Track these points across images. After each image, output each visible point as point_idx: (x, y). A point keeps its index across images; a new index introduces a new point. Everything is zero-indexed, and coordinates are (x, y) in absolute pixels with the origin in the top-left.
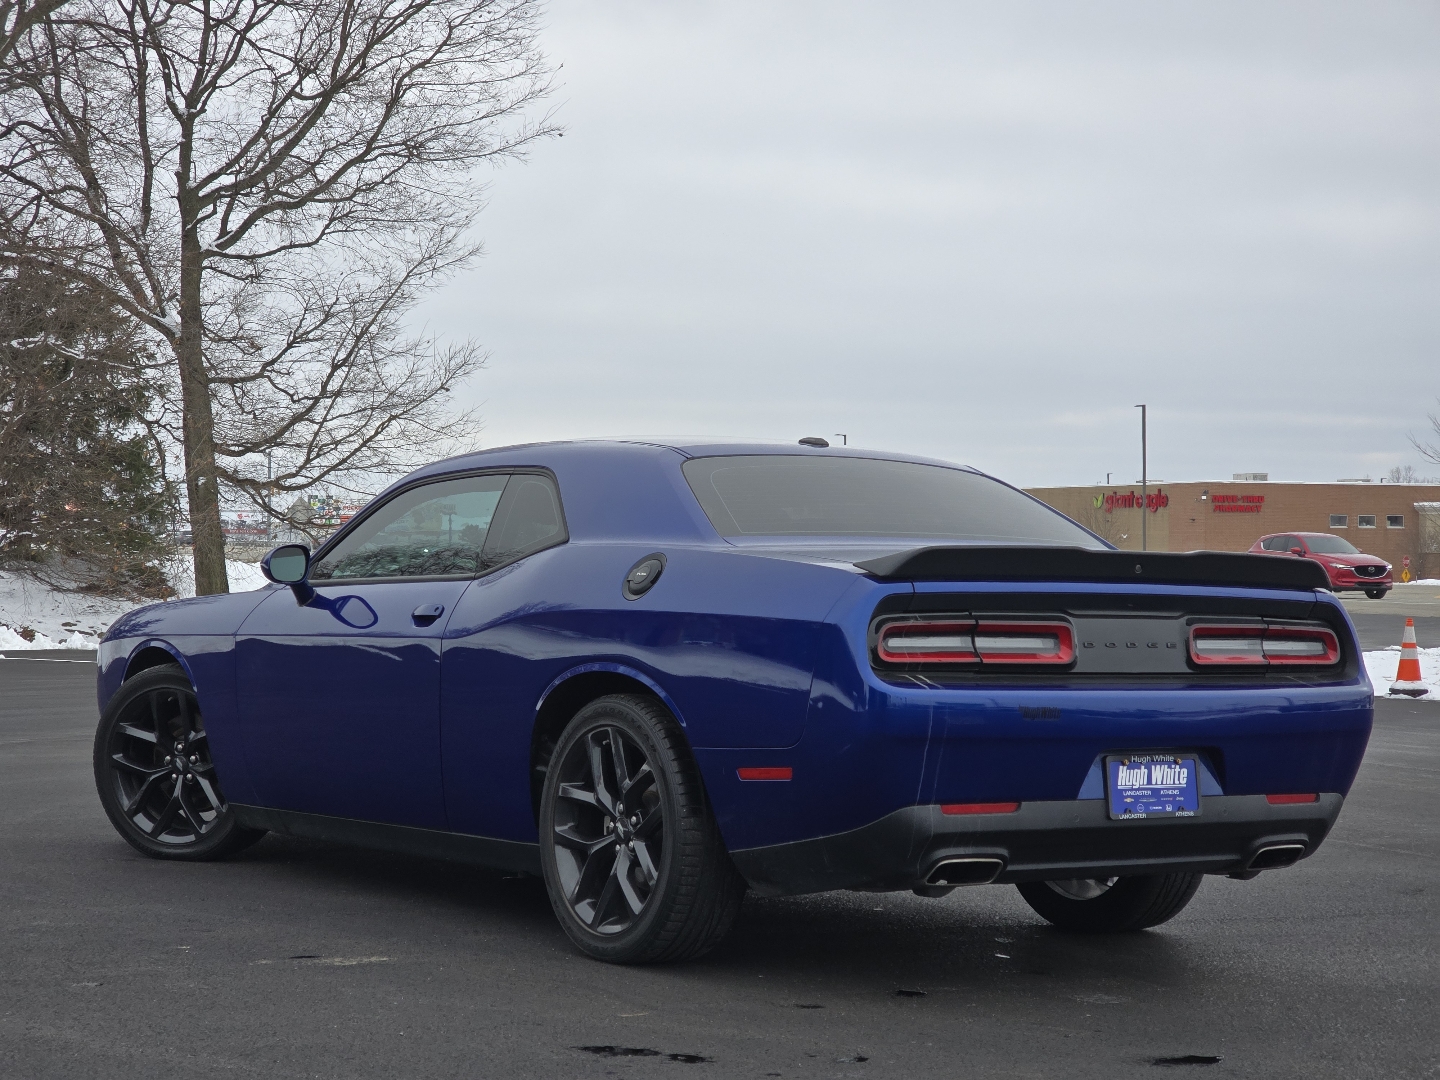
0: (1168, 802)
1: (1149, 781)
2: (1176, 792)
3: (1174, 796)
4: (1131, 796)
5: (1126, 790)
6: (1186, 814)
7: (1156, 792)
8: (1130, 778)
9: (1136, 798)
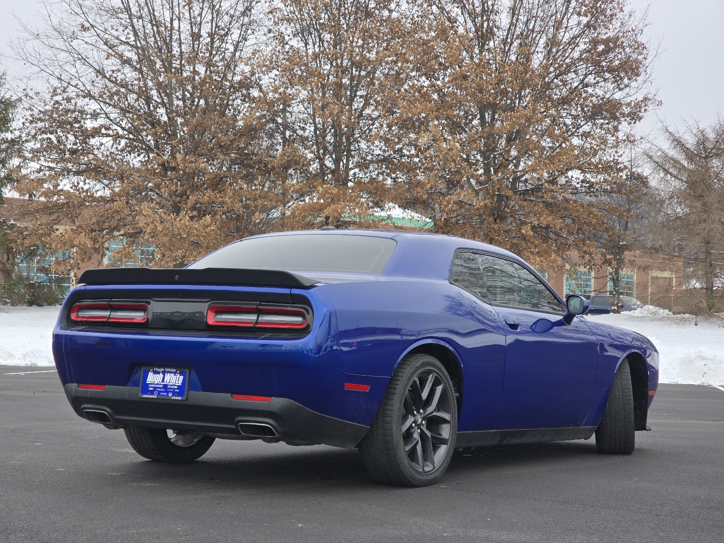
0: (171, 392)
1: (163, 381)
2: (176, 387)
3: (175, 389)
4: (152, 387)
5: (150, 384)
6: (177, 398)
7: (165, 386)
8: (153, 379)
9: (155, 388)
